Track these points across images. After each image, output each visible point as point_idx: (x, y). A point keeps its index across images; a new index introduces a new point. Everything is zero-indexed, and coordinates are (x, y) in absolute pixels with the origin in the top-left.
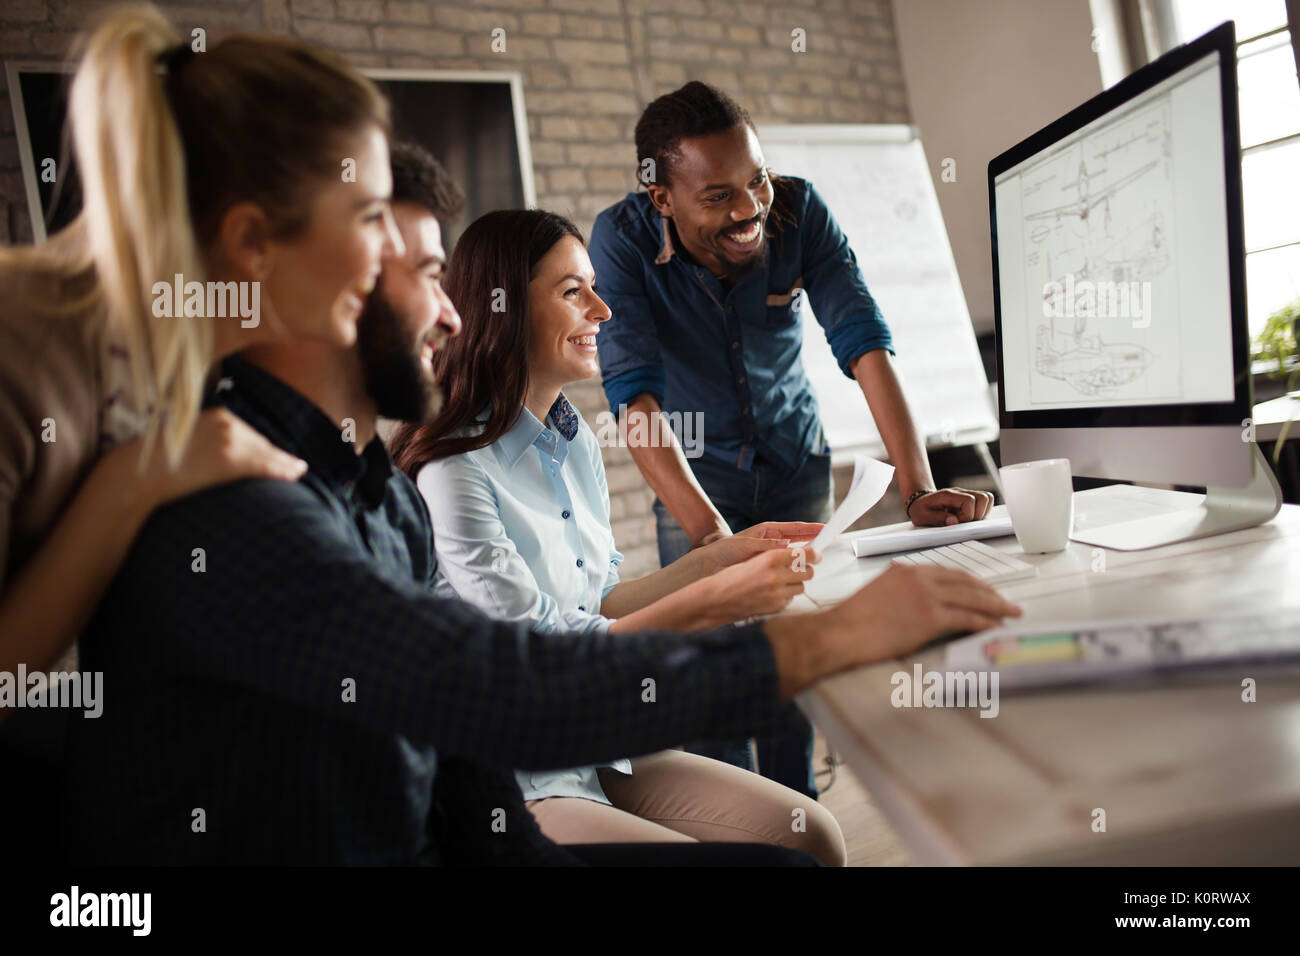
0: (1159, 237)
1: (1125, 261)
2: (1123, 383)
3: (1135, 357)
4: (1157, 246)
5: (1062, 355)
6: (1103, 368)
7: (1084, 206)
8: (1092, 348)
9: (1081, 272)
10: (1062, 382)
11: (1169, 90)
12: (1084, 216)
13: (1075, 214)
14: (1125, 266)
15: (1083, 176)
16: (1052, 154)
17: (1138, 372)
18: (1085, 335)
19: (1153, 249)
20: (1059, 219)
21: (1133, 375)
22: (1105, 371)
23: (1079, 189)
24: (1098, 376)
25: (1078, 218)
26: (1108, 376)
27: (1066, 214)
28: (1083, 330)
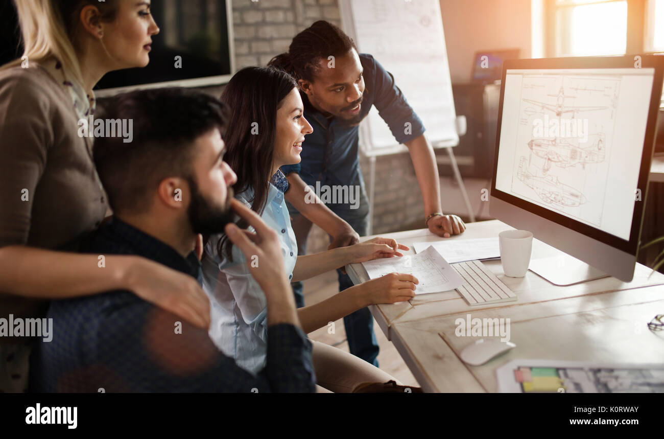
0: (601, 145)
1: (579, 148)
2: (567, 205)
3: (577, 196)
4: (599, 149)
5: (533, 176)
6: (557, 193)
7: (560, 109)
8: (552, 180)
9: (552, 141)
10: (532, 190)
11: (622, 75)
12: (559, 114)
13: (553, 111)
14: (578, 150)
15: (561, 94)
16: (545, 74)
17: (577, 204)
18: (548, 173)
19: (596, 149)
20: (543, 109)
21: (574, 204)
22: (557, 195)
23: (558, 100)
24: (553, 196)
25: (555, 114)
26: (559, 198)
27: (547, 108)
28: (548, 170)
